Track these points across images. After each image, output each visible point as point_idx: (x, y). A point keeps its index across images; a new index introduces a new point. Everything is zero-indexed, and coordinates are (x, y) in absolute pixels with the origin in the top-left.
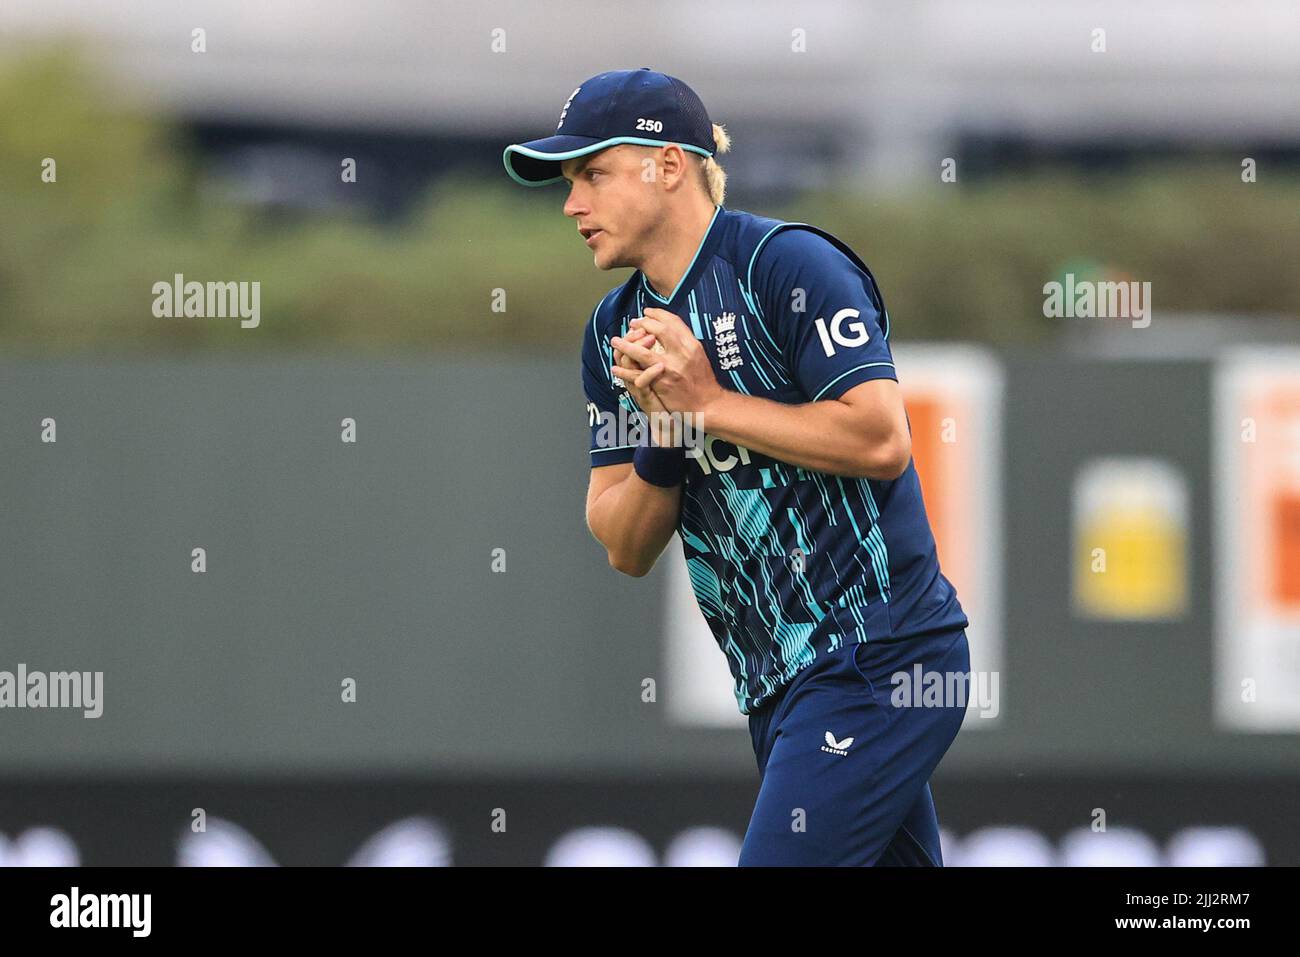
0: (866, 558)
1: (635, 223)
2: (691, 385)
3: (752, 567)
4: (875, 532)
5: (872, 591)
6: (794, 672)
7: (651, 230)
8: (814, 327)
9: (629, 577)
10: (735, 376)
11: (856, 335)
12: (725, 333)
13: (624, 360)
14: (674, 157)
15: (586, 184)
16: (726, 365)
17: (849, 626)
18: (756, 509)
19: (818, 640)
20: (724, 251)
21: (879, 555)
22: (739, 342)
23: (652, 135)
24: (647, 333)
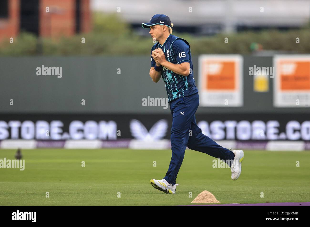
0: (185, 84)
1: (159, 36)
2: (161, 59)
3: (169, 83)
4: (186, 81)
5: (185, 89)
6: (174, 99)
7: (161, 37)
8: (179, 54)
9: (155, 82)
10: (168, 58)
11: (184, 56)
12: (168, 52)
13: (153, 54)
14: (165, 27)
15: (153, 29)
16: (167, 57)
17: (182, 93)
18: (170, 76)
19: (177, 95)
20: (169, 41)
21: (187, 84)
22: (169, 54)
23: (162, 24)
24: (157, 51)
